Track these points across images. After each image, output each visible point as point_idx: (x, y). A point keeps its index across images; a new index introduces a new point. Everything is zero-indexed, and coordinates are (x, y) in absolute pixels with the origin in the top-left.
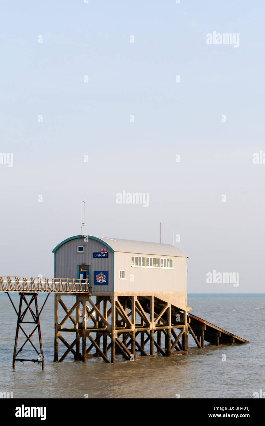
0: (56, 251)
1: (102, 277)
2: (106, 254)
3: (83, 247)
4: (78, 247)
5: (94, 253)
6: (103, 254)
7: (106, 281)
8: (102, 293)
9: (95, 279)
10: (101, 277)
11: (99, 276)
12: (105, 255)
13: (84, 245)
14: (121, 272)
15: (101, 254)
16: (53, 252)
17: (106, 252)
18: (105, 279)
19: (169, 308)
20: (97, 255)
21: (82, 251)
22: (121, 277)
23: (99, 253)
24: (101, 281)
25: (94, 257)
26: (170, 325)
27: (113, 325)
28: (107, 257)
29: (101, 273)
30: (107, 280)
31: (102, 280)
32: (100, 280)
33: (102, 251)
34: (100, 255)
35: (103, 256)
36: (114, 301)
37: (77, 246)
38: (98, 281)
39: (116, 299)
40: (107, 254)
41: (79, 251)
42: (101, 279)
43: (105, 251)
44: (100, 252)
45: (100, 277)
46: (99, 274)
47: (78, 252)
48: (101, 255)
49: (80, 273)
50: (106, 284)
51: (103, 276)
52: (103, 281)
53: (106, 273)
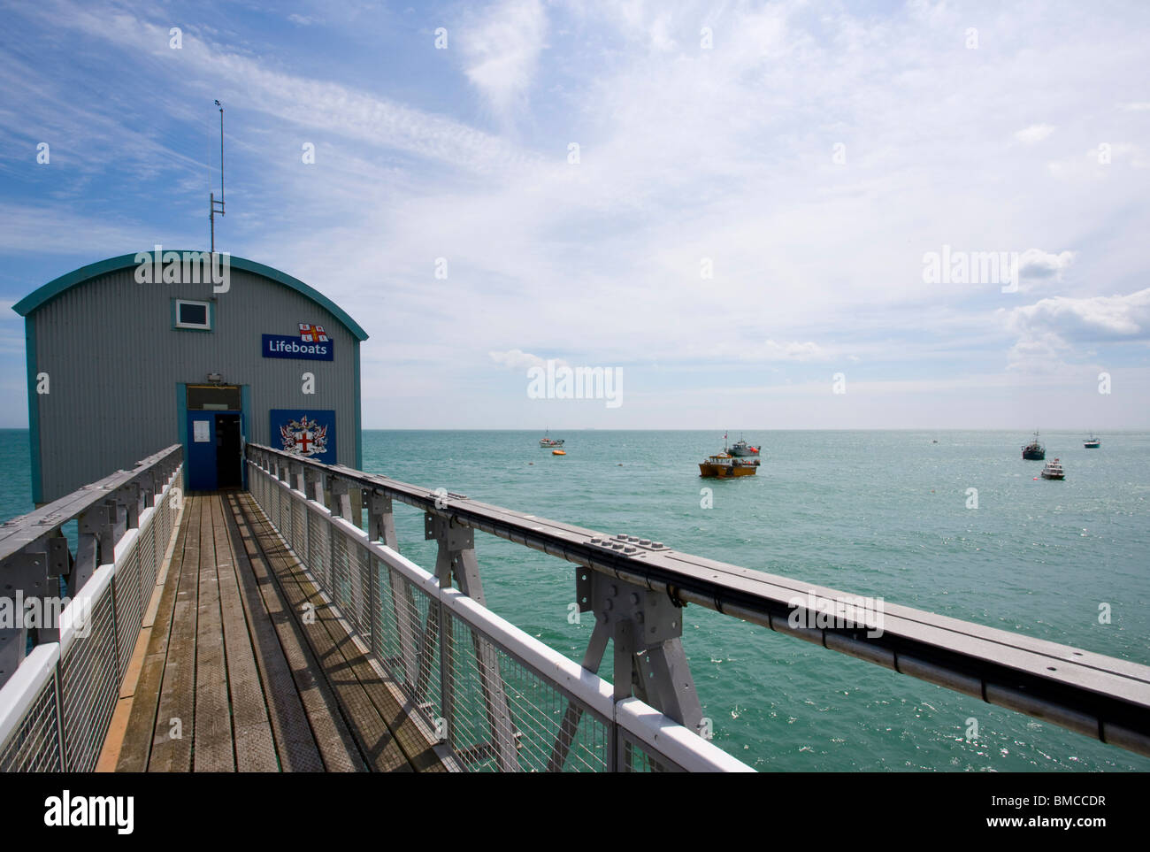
0: (40, 310)
1: (309, 436)
2: (321, 344)
3: (208, 305)
4: (178, 303)
5: (266, 339)
6: (308, 344)
7: (326, 451)
10: (304, 436)
11: (295, 430)
12: (317, 347)
15: (299, 342)
16: (18, 310)
17: (323, 339)
18: (321, 442)
20: (282, 346)
21: (204, 323)
23: (289, 340)
24: (304, 451)
25: (267, 353)
28: (329, 357)
29: (304, 419)
30: (331, 444)
31: (309, 446)
32: (300, 446)
33: (305, 333)
34: (294, 348)
35: (312, 350)
37: (172, 300)
40: (329, 345)
41: (185, 321)
42: (304, 441)
43: (321, 333)
44: (297, 334)
45: (299, 436)
46: (295, 424)
47: (180, 325)
48: (300, 349)
49: (194, 413)
51: (312, 430)
52: (311, 450)
53: (325, 419)
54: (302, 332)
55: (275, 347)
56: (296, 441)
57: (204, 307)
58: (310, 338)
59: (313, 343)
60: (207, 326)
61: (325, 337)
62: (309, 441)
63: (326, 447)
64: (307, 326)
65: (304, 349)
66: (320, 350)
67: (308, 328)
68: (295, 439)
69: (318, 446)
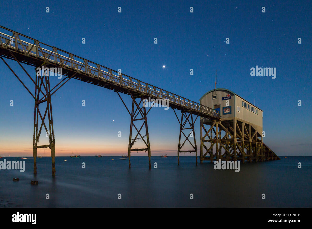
1: (228, 110)
2: (229, 97)
4: (213, 96)
5: (222, 98)
8: (228, 118)
9: (223, 111)
14: (238, 107)
15: (227, 97)
16: (199, 100)
19: (256, 133)
20: (224, 98)
22: (238, 110)
24: (227, 112)
25: (223, 100)
26: (257, 142)
28: (231, 98)
29: (227, 108)
30: (231, 111)
32: (226, 112)
34: (226, 98)
38: (225, 112)
40: (231, 97)
41: (214, 98)
42: (227, 111)
45: (226, 110)
46: (226, 109)
50: (230, 113)
51: (228, 109)
52: (228, 112)
53: (230, 107)
54: (227, 96)
56: (226, 111)
58: (228, 96)
59: (228, 97)
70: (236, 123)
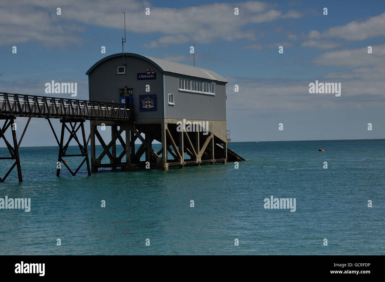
0: (91, 73)
1: (149, 102)
2: (153, 74)
3: (124, 67)
5: (138, 74)
6: (149, 75)
7: (154, 107)
8: (149, 120)
9: (141, 105)
10: (148, 102)
11: (146, 101)
12: (151, 75)
13: (125, 65)
14: (170, 95)
15: (147, 75)
16: (87, 74)
17: (153, 73)
18: (152, 104)
19: (212, 138)
20: (142, 76)
21: (124, 72)
22: (170, 102)
23: (144, 74)
24: (148, 107)
25: (138, 79)
26: (214, 158)
27: (165, 157)
28: (155, 78)
29: (148, 97)
30: (155, 105)
31: (149, 105)
32: (147, 105)
33: (148, 71)
34: (145, 76)
35: (150, 77)
36: (164, 129)
37: (117, 67)
38: (144, 107)
39: (166, 127)
40: (155, 74)
41: (120, 72)
42: (148, 104)
43: (152, 71)
44: (146, 72)
45: (146, 102)
46: (145, 99)
47: (118, 73)
49: (121, 97)
50: (155, 109)
51: (150, 100)
53: (154, 97)
55: (140, 77)
56: (146, 104)
57: (124, 68)
60: (124, 73)
61: (154, 72)
62: (149, 104)
63: (154, 105)
64: (149, 69)
65: (148, 76)
66: (152, 76)
67: (149, 70)
68: (145, 103)
69: (152, 105)
70: (166, 130)
